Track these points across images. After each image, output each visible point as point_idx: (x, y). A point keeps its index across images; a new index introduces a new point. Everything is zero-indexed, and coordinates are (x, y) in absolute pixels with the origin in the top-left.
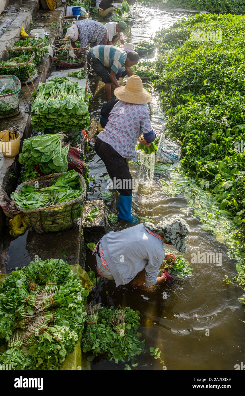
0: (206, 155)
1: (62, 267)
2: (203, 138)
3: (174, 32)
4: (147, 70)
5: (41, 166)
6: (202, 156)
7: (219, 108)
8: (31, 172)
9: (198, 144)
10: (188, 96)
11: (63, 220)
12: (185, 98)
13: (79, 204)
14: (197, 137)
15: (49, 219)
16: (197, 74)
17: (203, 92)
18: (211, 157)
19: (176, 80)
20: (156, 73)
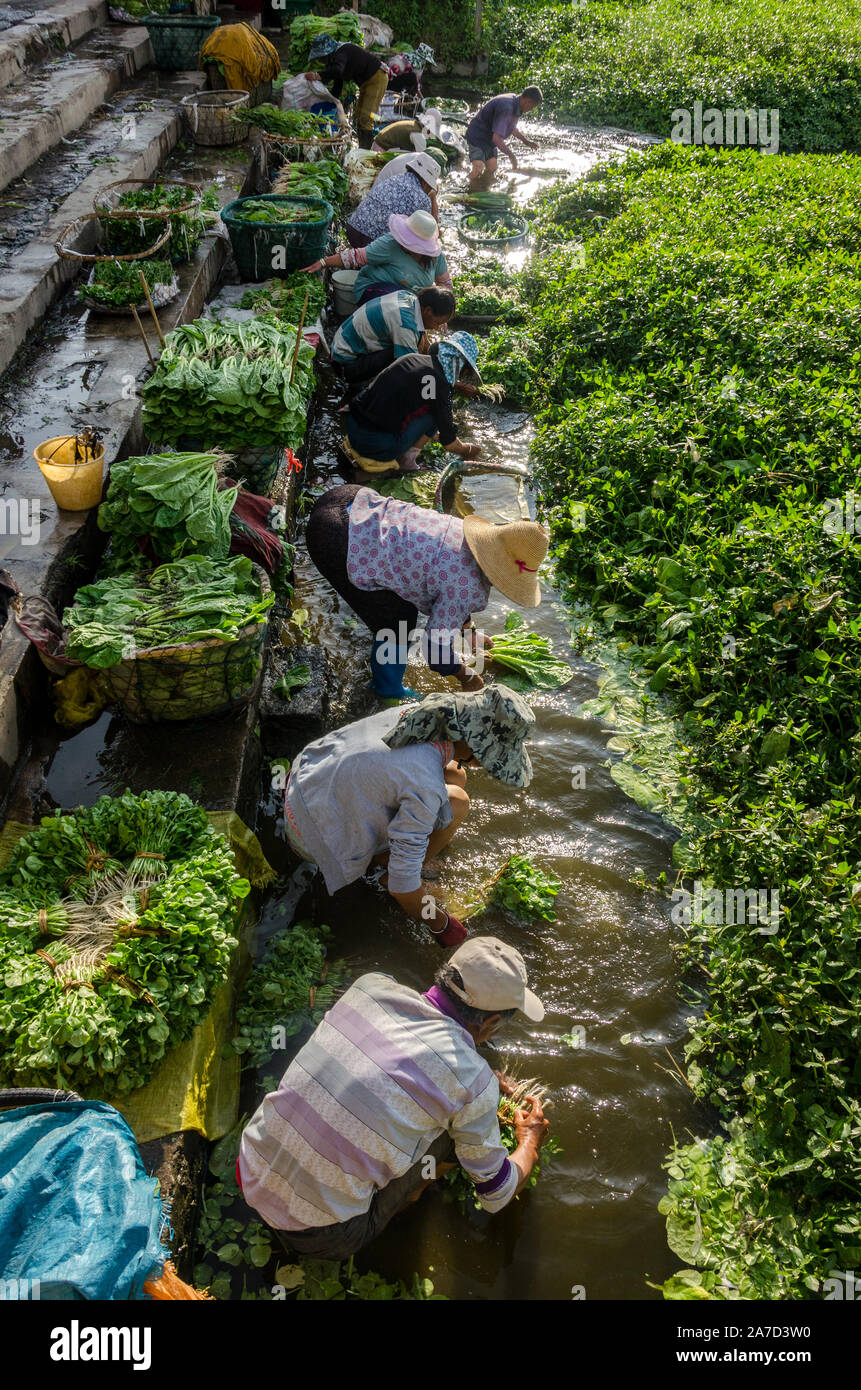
0: (631, 538)
1: (182, 815)
2: (627, 490)
3: (586, 193)
4: (494, 296)
5: (155, 539)
6: (617, 540)
7: (679, 411)
8: (130, 555)
9: (611, 506)
10: (599, 375)
11: (203, 688)
12: (590, 379)
13: (248, 648)
14: (607, 486)
15: (162, 685)
16: (629, 315)
17: (642, 365)
18: (641, 545)
19: (572, 328)
20: (518, 308)
